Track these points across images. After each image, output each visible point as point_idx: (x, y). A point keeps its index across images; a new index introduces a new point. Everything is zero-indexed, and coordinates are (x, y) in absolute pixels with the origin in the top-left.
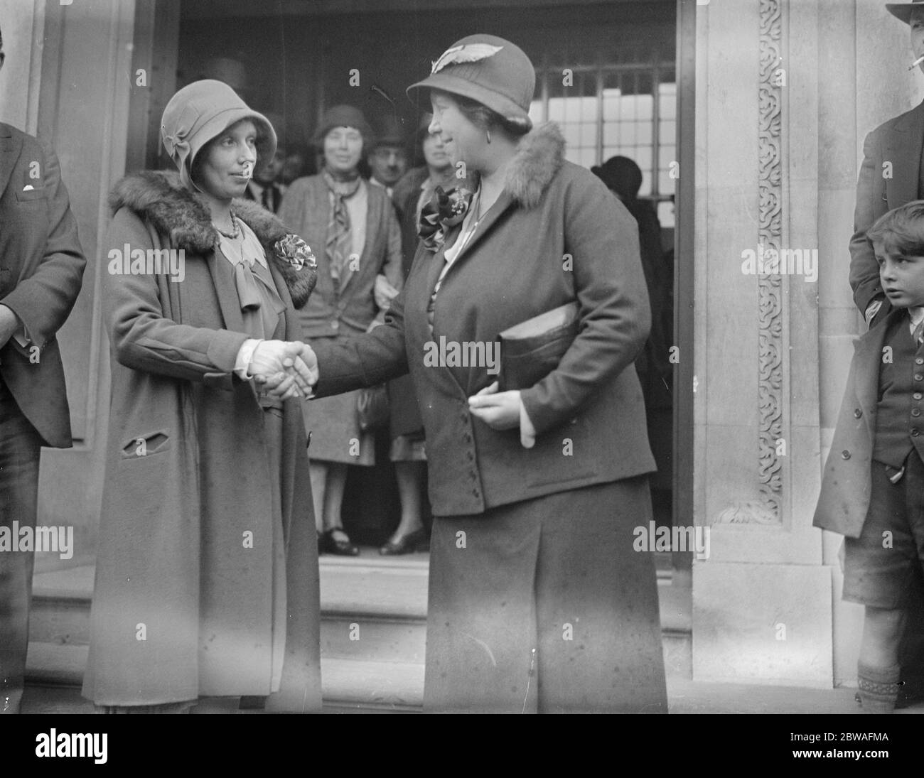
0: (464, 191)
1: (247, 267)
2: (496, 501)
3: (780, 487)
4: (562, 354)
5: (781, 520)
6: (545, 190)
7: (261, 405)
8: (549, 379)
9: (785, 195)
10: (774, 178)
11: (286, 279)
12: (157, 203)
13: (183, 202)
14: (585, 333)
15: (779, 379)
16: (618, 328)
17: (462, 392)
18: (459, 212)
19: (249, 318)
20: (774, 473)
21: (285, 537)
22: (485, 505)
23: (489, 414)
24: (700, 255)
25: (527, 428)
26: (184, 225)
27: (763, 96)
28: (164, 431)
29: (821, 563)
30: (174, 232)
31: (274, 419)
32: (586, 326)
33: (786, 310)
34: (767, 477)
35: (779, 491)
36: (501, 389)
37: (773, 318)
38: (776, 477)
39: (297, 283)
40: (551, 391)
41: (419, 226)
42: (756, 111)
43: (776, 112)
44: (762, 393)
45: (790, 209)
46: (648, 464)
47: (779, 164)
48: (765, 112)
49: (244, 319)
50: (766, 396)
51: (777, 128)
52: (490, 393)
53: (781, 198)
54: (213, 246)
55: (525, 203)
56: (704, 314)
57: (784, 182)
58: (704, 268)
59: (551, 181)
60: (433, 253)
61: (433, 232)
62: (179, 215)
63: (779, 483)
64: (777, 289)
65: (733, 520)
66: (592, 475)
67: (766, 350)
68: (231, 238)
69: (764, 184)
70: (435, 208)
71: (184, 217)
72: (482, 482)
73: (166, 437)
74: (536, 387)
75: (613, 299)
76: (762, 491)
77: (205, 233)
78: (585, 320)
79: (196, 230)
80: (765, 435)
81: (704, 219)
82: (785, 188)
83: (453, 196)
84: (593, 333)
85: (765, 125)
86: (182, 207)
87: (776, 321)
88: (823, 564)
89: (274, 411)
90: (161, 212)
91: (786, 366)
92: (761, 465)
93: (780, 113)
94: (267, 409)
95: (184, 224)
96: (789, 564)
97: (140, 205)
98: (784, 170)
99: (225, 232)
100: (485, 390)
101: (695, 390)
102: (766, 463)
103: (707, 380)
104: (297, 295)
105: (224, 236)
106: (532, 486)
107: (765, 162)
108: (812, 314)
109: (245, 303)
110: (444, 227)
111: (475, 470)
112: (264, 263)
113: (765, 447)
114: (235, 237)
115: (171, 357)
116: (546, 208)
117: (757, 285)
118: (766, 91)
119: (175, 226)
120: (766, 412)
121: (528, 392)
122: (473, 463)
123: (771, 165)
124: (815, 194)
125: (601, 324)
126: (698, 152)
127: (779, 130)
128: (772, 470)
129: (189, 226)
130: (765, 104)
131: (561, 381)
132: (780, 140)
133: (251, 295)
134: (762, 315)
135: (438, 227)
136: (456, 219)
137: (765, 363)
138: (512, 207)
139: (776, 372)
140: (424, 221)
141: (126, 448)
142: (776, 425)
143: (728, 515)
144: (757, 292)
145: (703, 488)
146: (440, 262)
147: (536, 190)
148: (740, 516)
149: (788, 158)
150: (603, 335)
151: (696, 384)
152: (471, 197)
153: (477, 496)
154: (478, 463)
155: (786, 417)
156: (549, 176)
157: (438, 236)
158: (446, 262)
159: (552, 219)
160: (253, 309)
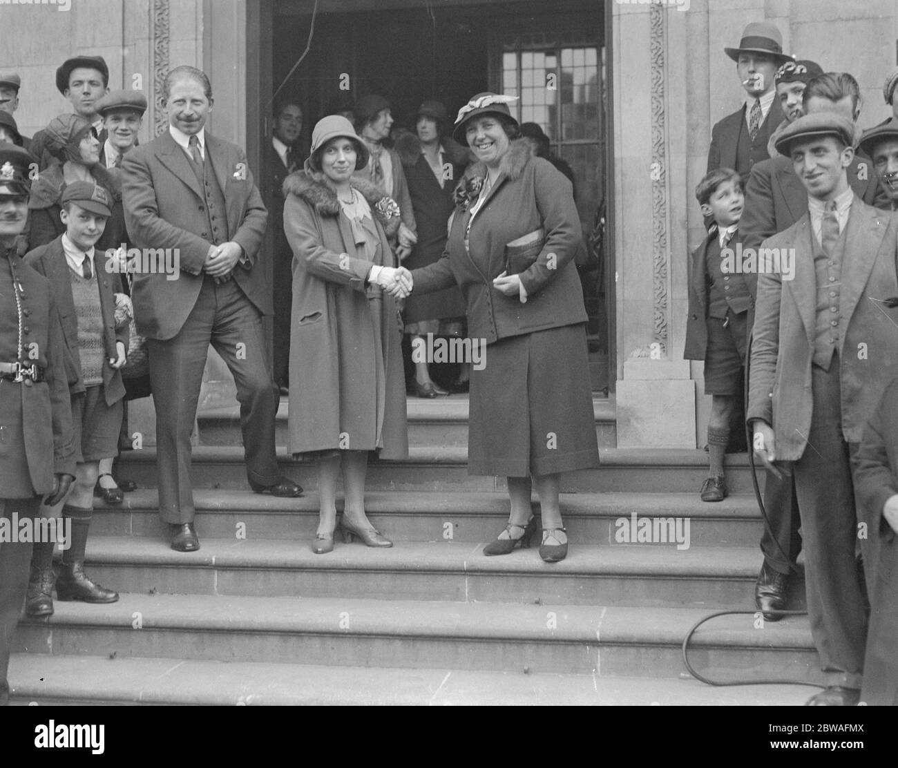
0: (479, 178)
1: (358, 222)
2: (503, 335)
3: (666, 335)
4: (538, 255)
5: (667, 355)
6: (522, 170)
7: (368, 297)
8: (533, 267)
9: (667, 162)
10: (661, 151)
11: (382, 224)
12: (307, 190)
13: (321, 188)
14: (549, 243)
15: (665, 272)
16: (565, 238)
17: (485, 280)
18: (477, 189)
19: (360, 249)
20: (662, 328)
21: (385, 368)
22: (497, 337)
23: (504, 288)
24: (618, 198)
25: (523, 292)
26: (323, 202)
27: (654, 102)
28: (320, 311)
29: (689, 378)
30: (317, 205)
31: (376, 304)
32: (549, 239)
33: (668, 231)
34: (659, 330)
35: (665, 338)
36: (508, 274)
37: (661, 236)
38: (664, 330)
39: (388, 226)
40: (534, 273)
41: (456, 198)
42: (650, 111)
43: (661, 111)
44: (655, 281)
45: (670, 170)
46: (583, 316)
47: (664, 143)
48: (655, 111)
49: (357, 250)
50: (658, 282)
51: (662, 121)
52: (503, 277)
53: (665, 164)
54: (338, 212)
55: (512, 177)
56: (621, 234)
57: (666, 154)
58: (621, 207)
59: (525, 166)
60: (464, 211)
61: (464, 201)
62: (320, 196)
63: (665, 333)
64: (664, 219)
65: (639, 356)
66: (553, 323)
67: (657, 255)
68: (349, 204)
69: (655, 155)
70: (463, 188)
71: (322, 197)
72: (495, 326)
73: (321, 314)
74: (526, 271)
75: (561, 224)
76: (657, 339)
77: (333, 205)
78: (549, 236)
79: (328, 203)
80: (657, 306)
81: (620, 176)
82: (667, 158)
83: (473, 181)
84: (553, 242)
85: (655, 119)
86: (320, 191)
87: (663, 238)
88: (691, 379)
89: (375, 300)
90: (309, 195)
91: (669, 265)
92: (655, 323)
93: (663, 112)
94: (371, 299)
95: (322, 200)
96: (671, 379)
97: (299, 192)
98: (666, 147)
99: (346, 201)
100: (501, 275)
101: (616, 280)
102: (658, 322)
103: (624, 274)
104: (388, 233)
105: (346, 203)
106: (521, 329)
107: (656, 141)
108: (683, 233)
109: (357, 242)
110: (470, 198)
111: (492, 320)
112: (369, 216)
113: (657, 313)
114: (353, 203)
115: (334, 269)
116: (524, 179)
117: (652, 216)
118: (655, 98)
119: (317, 202)
120: (658, 292)
121: (522, 274)
122: (491, 316)
123: (659, 144)
124: (685, 161)
125: (556, 237)
126: (615, 136)
127: (663, 122)
128: (661, 326)
129: (324, 201)
130: (655, 106)
131: (539, 268)
132: (664, 129)
133: (360, 237)
134: (655, 234)
135: (466, 197)
136: (475, 193)
137: (657, 263)
138: (505, 181)
139: (663, 268)
140: (459, 196)
141: (302, 320)
142: (664, 299)
143: (637, 352)
144: (652, 221)
145: (622, 338)
146: (468, 215)
147: (517, 170)
148: (643, 353)
149: (669, 139)
150: (557, 242)
151: (617, 277)
152: (483, 181)
153: (493, 333)
154: (493, 316)
155: (669, 295)
156: (524, 163)
157: (466, 202)
158: (471, 215)
159: (528, 185)
160: (362, 244)
